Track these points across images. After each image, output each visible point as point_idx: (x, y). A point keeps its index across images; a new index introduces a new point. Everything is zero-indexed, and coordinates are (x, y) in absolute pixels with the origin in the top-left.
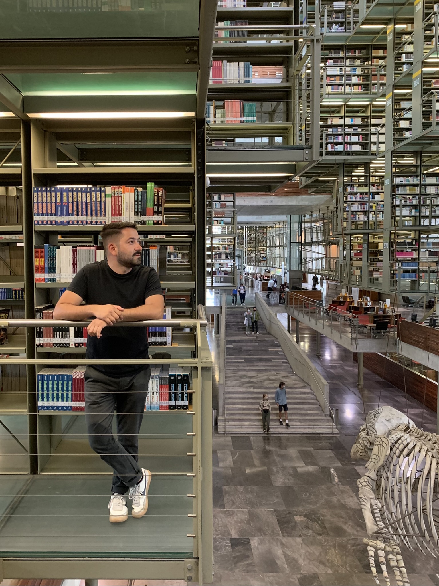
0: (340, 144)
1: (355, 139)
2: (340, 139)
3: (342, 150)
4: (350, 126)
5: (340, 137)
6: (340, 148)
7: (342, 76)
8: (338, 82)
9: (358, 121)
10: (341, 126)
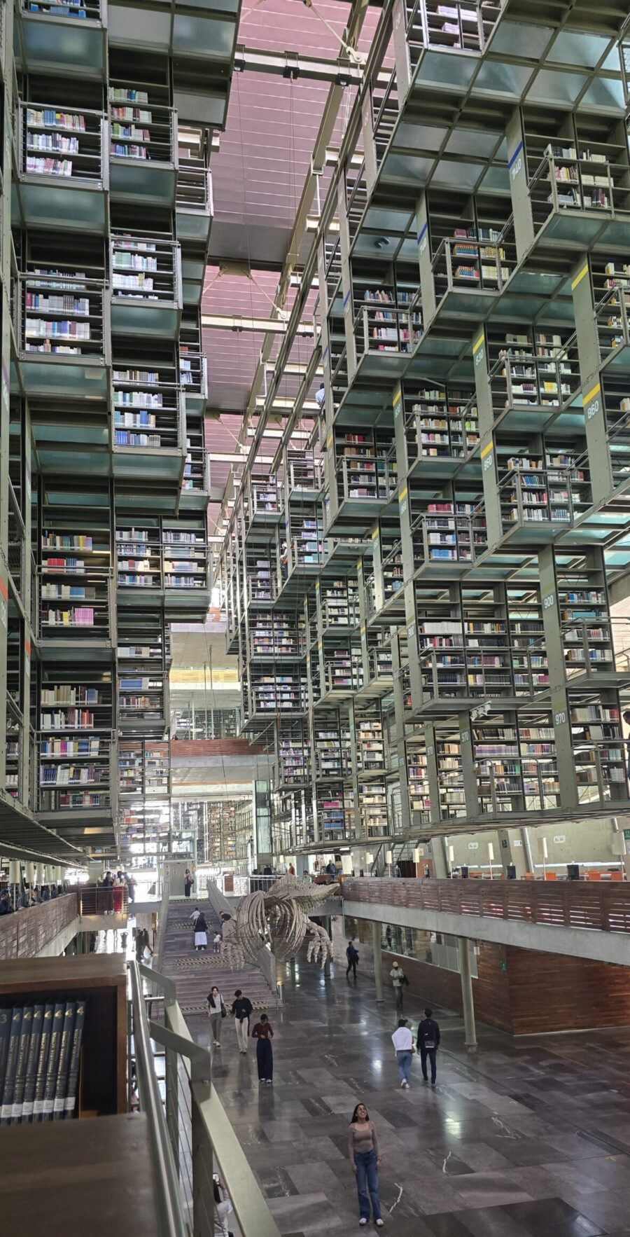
0: (273, 701)
1: (286, 696)
2: (272, 697)
3: (274, 706)
4: (280, 684)
5: (272, 695)
6: (271, 705)
7: (270, 638)
8: (267, 643)
9: (289, 680)
10: (272, 684)
